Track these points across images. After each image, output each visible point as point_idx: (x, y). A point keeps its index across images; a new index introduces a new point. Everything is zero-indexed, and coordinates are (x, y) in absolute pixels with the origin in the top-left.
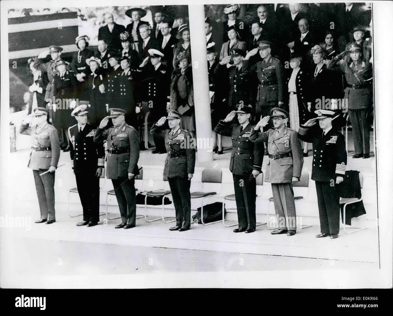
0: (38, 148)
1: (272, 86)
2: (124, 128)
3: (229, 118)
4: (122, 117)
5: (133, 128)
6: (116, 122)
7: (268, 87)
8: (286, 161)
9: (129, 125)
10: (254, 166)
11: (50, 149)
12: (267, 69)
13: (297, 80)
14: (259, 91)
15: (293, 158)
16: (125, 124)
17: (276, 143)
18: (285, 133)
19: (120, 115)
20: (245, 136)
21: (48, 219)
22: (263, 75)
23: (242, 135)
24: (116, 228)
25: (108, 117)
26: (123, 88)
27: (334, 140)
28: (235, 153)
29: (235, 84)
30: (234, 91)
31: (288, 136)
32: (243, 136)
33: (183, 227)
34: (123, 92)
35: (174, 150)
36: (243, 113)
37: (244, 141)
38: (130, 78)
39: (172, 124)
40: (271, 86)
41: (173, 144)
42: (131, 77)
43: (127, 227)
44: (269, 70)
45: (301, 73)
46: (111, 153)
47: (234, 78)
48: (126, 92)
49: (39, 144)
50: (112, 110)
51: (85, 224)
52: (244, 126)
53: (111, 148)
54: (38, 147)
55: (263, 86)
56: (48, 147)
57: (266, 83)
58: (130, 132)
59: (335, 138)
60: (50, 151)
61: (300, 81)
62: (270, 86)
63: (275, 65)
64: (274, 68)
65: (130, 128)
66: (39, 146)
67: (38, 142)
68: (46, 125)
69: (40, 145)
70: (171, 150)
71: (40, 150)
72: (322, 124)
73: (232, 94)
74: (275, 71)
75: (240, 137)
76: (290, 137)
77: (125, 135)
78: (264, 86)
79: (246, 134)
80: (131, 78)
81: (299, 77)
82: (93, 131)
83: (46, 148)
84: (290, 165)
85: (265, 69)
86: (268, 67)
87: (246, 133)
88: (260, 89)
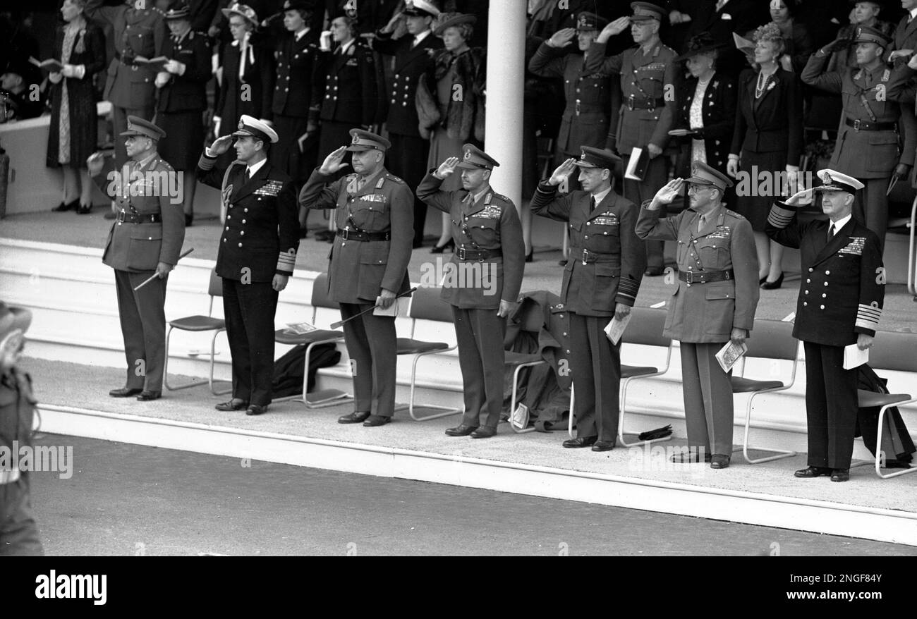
0: (130, 215)
1: (653, 110)
2: (381, 181)
3: (560, 177)
4: (378, 156)
5: (403, 182)
6: (360, 162)
7: (643, 111)
8: (719, 289)
9: (393, 174)
10: (619, 293)
11: (158, 219)
12: (644, 69)
13: (706, 101)
14: (621, 117)
15: (735, 284)
16: (383, 171)
17: (697, 246)
18: (720, 224)
19: (373, 148)
20: (601, 221)
21: (145, 390)
22: (635, 83)
23: (594, 219)
24: (340, 422)
25: (343, 148)
26: (332, 84)
27: (856, 246)
28: (577, 263)
29: (577, 96)
30: (576, 113)
31: (725, 229)
32: (596, 222)
33: (480, 429)
34: (332, 93)
35: (476, 243)
36: (590, 168)
37: (597, 233)
38: (350, 63)
39: (467, 179)
40: (651, 110)
41: (471, 227)
42: (355, 60)
43: (372, 422)
44: (651, 72)
45: (716, 84)
46: (345, 237)
47: (578, 83)
48: (337, 93)
49: (131, 206)
50: (356, 134)
51: (237, 408)
52: (598, 199)
53: (347, 228)
54: (131, 213)
55: (631, 109)
56: (154, 214)
57: (639, 104)
58: (395, 194)
59: (860, 243)
60: (158, 224)
61: (711, 103)
62: (649, 110)
63: (664, 61)
64: (661, 70)
65: (395, 181)
66: (131, 210)
67: (130, 202)
68: (153, 161)
69: (135, 209)
70: (468, 240)
71: (133, 221)
72: (828, 204)
73: (568, 120)
74: (664, 74)
75: (588, 223)
76: (731, 232)
77: (382, 198)
78: (633, 109)
79: (604, 216)
80: (354, 62)
81: (710, 96)
82: (275, 184)
83: (149, 217)
84: (728, 299)
85: (640, 69)
86: (647, 65)
87: (604, 214)
88: (623, 114)
